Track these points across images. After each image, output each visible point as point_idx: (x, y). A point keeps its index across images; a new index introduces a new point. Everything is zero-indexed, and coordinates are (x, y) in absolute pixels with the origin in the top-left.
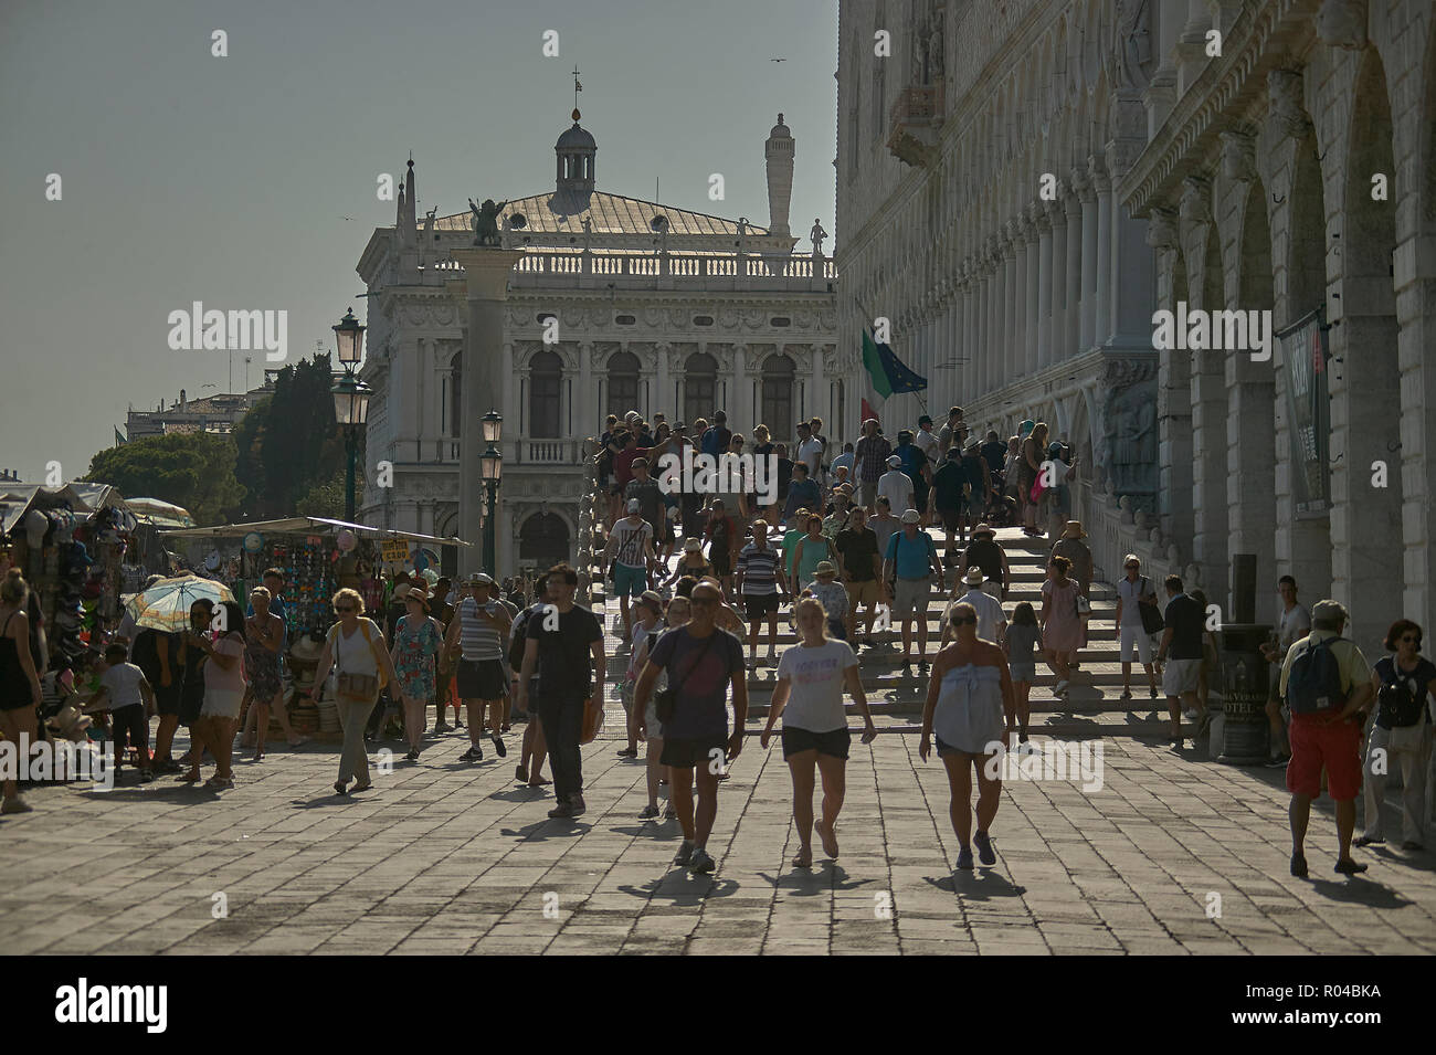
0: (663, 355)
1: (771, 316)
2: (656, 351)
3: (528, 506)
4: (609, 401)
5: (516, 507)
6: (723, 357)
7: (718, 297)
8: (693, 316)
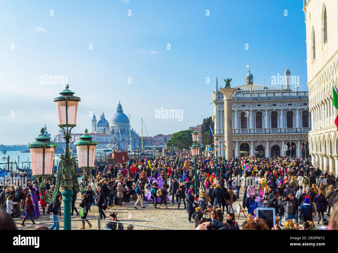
0: (266, 112)
1: (288, 103)
2: (265, 111)
3: (241, 142)
4: (256, 121)
5: (239, 142)
6: (279, 112)
7: (277, 100)
8: (272, 104)
